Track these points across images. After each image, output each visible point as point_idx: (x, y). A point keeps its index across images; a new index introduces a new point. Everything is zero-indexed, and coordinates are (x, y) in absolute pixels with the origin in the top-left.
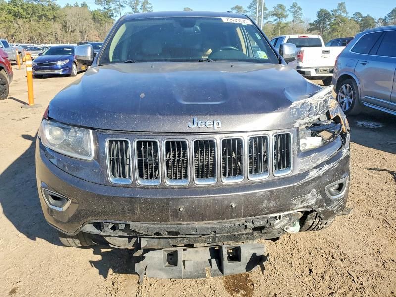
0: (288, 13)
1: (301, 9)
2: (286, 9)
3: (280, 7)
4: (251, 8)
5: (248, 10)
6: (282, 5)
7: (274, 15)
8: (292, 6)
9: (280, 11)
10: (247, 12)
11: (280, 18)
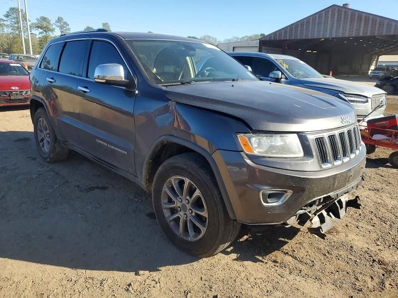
0: (54, 26)
1: (67, 25)
2: (52, 23)
3: (44, 19)
4: (8, 17)
5: (5, 19)
6: (46, 18)
7: (38, 27)
8: (57, 20)
9: (45, 24)
10: (5, 21)
11: (45, 31)
